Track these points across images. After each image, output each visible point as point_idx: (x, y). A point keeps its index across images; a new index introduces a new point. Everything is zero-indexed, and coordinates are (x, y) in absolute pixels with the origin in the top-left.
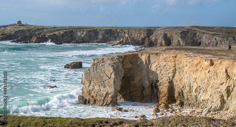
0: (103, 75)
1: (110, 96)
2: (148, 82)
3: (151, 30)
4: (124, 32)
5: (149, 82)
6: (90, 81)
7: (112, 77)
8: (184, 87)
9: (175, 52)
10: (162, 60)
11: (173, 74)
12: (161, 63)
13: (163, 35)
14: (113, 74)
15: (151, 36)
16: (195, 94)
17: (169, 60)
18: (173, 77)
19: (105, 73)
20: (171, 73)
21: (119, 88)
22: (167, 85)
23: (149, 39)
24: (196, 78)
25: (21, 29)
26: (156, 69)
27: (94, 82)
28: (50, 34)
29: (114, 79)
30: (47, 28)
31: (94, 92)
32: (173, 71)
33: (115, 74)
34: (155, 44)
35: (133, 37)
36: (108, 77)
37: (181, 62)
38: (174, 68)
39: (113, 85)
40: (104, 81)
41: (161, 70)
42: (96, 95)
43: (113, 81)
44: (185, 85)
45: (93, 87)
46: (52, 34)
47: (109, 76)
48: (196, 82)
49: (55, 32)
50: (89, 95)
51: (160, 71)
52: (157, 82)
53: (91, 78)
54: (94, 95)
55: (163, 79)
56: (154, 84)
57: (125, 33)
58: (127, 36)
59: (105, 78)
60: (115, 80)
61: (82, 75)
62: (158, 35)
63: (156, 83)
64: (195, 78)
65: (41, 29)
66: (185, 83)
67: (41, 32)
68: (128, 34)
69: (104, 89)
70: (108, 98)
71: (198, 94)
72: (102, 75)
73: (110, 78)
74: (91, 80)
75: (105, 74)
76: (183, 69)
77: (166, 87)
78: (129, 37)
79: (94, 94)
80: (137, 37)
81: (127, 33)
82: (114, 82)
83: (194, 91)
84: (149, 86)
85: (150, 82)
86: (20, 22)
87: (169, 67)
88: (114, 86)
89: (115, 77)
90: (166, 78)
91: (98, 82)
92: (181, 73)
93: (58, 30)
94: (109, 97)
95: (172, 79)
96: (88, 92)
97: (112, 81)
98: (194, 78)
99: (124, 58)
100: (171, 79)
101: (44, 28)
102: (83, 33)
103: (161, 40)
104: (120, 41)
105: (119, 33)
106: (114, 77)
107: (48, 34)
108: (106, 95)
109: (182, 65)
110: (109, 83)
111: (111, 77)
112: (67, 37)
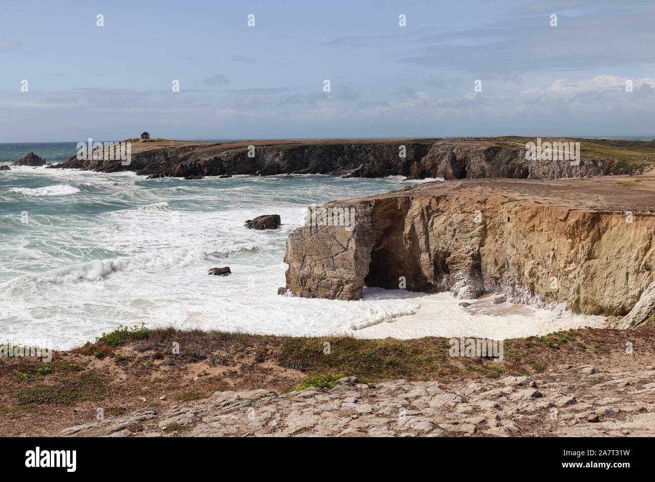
0: (331, 243)
1: (347, 287)
2: (428, 257)
3: (423, 146)
4: (366, 151)
5: (430, 255)
6: (304, 257)
7: (349, 248)
8: (506, 266)
9: (482, 191)
10: (456, 208)
11: (480, 238)
12: (454, 215)
13: (449, 156)
14: (353, 240)
15: (423, 159)
16: (530, 281)
17: (472, 210)
18: (482, 244)
19: (335, 238)
20: (477, 236)
21: (365, 272)
22: (469, 261)
23: (419, 166)
24: (531, 246)
25: (149, 150)
26: (443, 229)
27: (313, 258)
28: (208, 159)
29: (356, 250)
30: (200, 146)
31: (313, 280)
32: (479, 231)
33: (357, 241)
34: (433, 173)
35: (385, 161)
36: (341, 247)
37: (496, 213)
38: (482, 226)
39: (353, 264)
40: (334, 255)
41: (455, 230)
42: (318, 287)
43: (352, 257)
44: (508, 262)
45: (310, 270)
46: (213, 157)
47: (345, 244)
48: (531, 254)
49: (218, 153)
50: (302, 287)
51: (452, 233)
52: (447, 255)
53: (304, 249)
54: (313, 287)
55: (460, 250)
56: (439, 261)
57: (367, 153)
58: (371, 158)
59: (336, 249)
60: (357, 253)
61: (287, 243)
62: (438, 156)
63: (443, 259)
64: (529, 245)
65: (190, 147)
66: (508, 258)
67: (189, 153)
68: (374, 155)
69: (334, 272)
70: (342, 293)
71: (535, 279)
72: (329, 243)
73: (346, 249)
74: (305, 255)
75: (335, 241)
76: (502, 227)
77: (467, 268)
78: (375, 162)
79: (312, 283)
80: (393, 159)
81: (372, 152)
82: (356, 258)
83: (526, 274)
84: (431, 264)
85: (432, 256)
86: (145, 135)
87: (471, 225)
88: (356, 265)
89: (356, 247)
90: (467, 247)
91: (319, 257)
92: (497, 237)
93: (224, 150)
94: (344, 290)
95: (479, 249)
96: (300, 280)
97: (350, 255)
98: (526, 247)
99: (375, 207)
100: (476, 250)
101: (196, 146)
102: (277, 155)
103: (444, 165)
104: (358, 169)
105: (353, 152)
106: (354, 248)
107: (204, 159)
108: (339, 286)
109: (500, 219)
110: (344, 259)
111: (347, 246)
112: (244, 164)
